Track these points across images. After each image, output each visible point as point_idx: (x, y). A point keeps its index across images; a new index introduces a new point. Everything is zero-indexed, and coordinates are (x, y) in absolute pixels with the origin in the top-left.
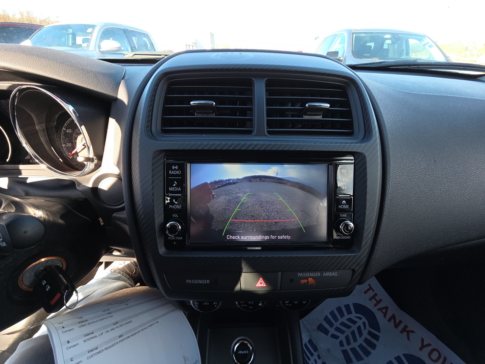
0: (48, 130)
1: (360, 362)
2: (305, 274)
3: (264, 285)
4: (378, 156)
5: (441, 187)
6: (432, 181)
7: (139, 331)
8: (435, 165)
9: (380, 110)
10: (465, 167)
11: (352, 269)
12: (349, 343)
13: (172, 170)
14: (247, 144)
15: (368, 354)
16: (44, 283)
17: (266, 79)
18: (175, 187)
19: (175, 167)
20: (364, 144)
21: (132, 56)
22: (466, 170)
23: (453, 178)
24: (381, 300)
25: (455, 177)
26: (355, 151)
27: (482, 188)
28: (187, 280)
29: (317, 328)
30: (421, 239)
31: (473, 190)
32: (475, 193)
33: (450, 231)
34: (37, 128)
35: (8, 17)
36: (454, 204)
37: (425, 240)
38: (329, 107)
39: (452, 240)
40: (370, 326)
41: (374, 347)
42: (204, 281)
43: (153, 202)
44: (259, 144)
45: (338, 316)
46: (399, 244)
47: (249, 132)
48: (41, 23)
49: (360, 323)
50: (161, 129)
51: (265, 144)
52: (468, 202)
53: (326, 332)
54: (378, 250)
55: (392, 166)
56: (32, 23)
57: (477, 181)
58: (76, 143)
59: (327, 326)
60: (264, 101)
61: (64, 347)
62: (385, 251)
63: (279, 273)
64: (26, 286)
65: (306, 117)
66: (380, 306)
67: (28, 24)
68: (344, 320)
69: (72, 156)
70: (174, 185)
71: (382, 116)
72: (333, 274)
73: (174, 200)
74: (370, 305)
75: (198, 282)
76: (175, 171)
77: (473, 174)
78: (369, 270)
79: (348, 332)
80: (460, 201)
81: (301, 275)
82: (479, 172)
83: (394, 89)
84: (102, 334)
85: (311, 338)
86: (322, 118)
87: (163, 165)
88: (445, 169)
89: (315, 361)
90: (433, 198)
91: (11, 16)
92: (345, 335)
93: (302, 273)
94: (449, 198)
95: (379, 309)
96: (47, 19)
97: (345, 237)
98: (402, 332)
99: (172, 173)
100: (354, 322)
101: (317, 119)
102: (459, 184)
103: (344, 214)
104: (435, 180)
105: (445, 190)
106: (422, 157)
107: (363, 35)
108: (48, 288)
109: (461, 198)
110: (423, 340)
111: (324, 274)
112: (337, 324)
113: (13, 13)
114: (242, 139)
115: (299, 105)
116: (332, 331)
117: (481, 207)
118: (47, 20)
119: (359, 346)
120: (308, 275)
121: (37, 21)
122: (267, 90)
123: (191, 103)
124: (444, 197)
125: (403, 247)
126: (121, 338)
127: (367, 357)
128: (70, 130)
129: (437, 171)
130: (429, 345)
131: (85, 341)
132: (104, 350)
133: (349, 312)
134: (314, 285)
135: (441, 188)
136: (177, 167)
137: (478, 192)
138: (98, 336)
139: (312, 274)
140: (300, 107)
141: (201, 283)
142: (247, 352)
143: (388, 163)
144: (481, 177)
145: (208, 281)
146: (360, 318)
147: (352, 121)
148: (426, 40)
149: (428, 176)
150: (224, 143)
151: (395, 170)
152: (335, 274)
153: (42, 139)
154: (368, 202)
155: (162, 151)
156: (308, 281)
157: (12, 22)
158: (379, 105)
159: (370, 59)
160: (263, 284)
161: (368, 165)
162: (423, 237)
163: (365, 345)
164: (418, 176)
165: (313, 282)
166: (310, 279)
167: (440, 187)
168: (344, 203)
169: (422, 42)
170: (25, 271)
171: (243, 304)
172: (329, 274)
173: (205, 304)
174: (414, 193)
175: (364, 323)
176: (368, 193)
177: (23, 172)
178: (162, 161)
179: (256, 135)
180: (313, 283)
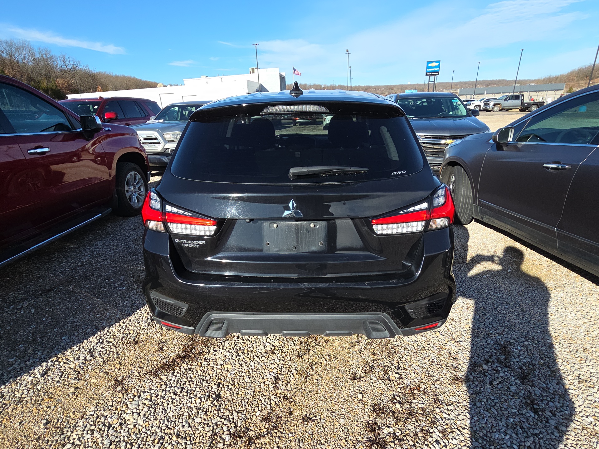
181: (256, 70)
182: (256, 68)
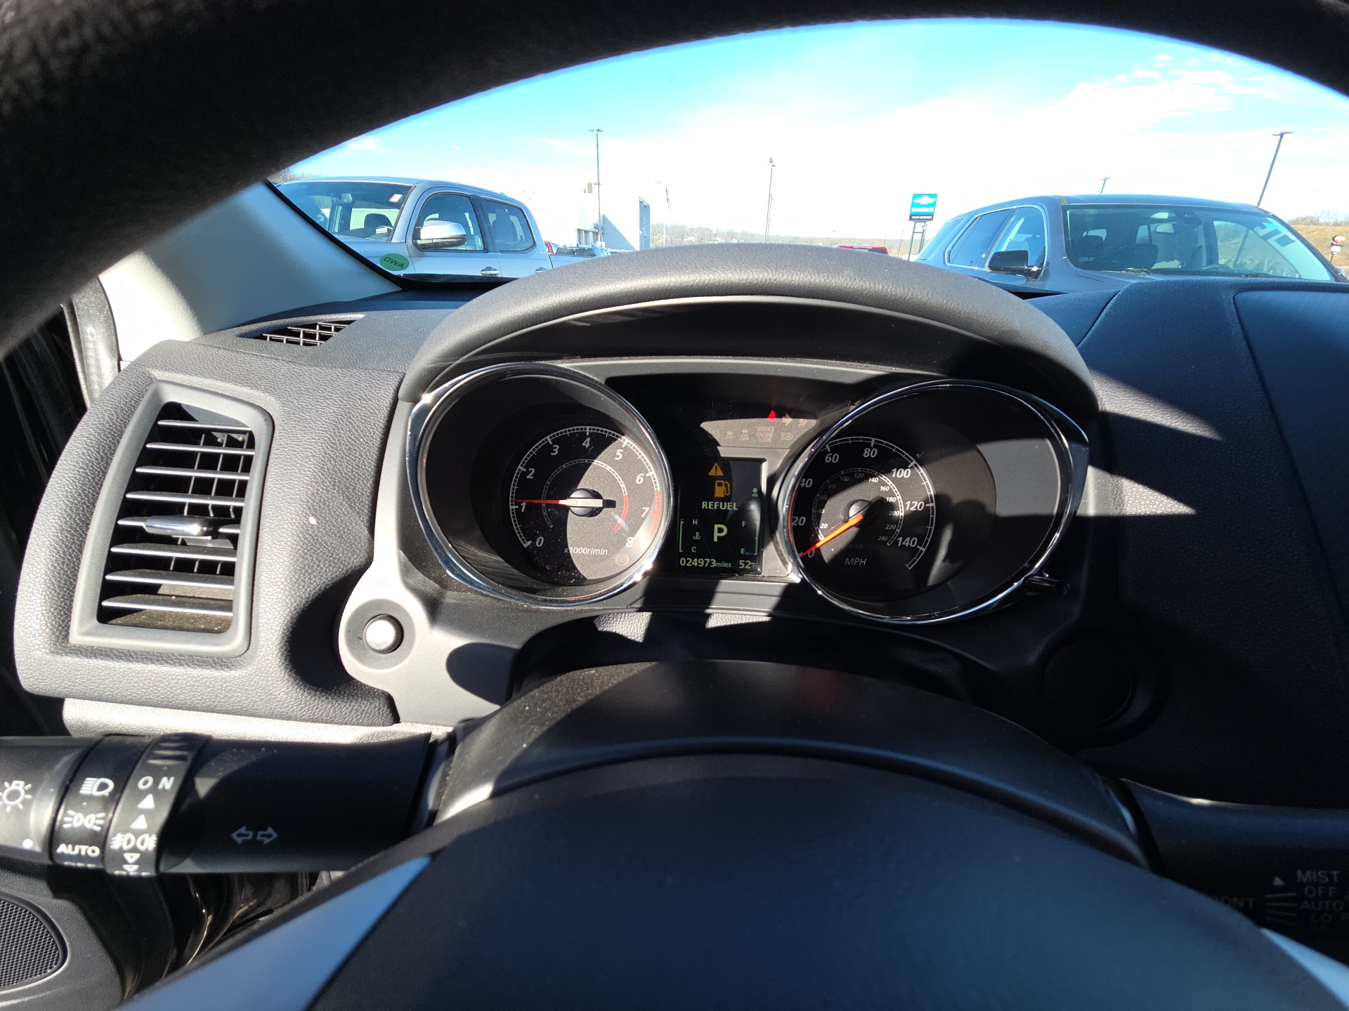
107: (1092, 212)
128: (809, 481)
148: (1270, 225)
169: (1257, 229)
181: (595, 188)
182: (595, 184)
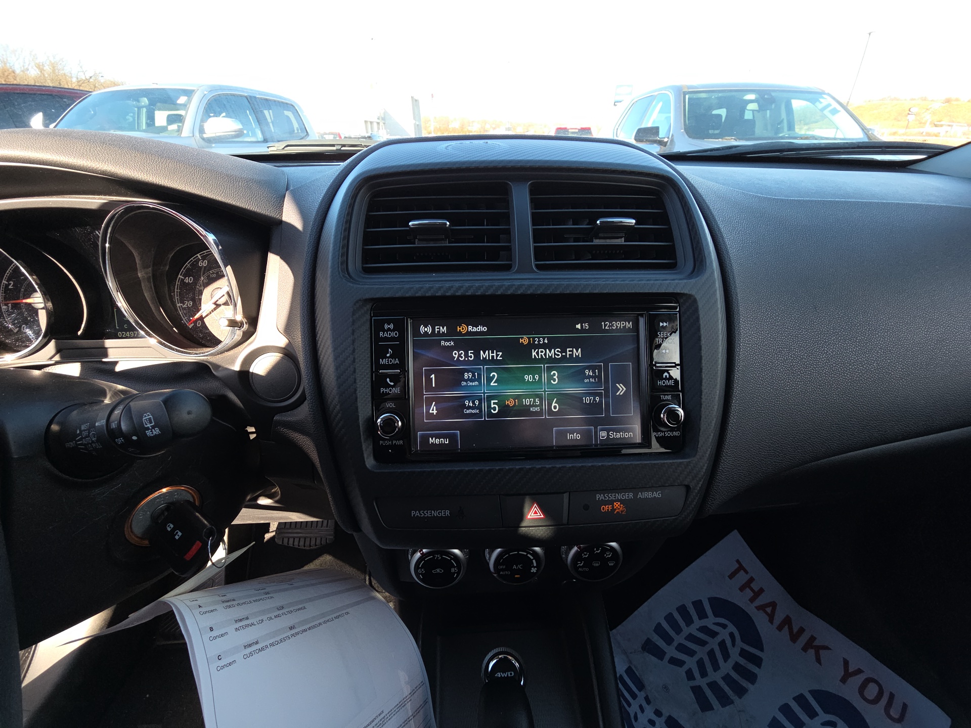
0: (155, 278)
1: (728, 707)
2: (608, 496)
3: (541, 515)
4: (717, 299)
5: (828, 349)
6: (811, 340)
7: (320, 624)
8: (816, 314)
9: (718, 226)
10: (867, 316)
11: (685, 485)
12: (704, 674)
13: (384, 331)
14: (504, 285)
15: (741, 691)
16: (170, 527)
17: (530, 183)
18: (389, 357)
19: (389, 326)
20: (692, 280)
21: (283, 149)
22: (868, 320)
23: (847, 334)
24: (761, 590)
25: (850, 333)
26: (679, 291)
27: (900, 350)
28: (412, 512)
29: (642, 648)
30: (800, 436)
31: (884, 352)
32: (888, 358)
33: (851, 424)
34: (139, 275)
35: (13, 74)
36: (851, 376)
37: (807, 439)
38: (634, 224)
39: (855, 438)
40: (743, 641)
41: (752, 678)
42: (441, 512)
43: (355, 382)
44: (524, 285)
45: (682, 623)
46: (763, 446)
47: (507, 268)
48: (80, 86)
49: (724, 635)
50: (363, 267)
51: (533, 285)
52: (877, 373)
53: (659, 654)
54: (727, 455)
55: (742, 316)
56: (62, 86)
57: (890, 338)
58: (200, 300)
59: (661, 643)
60: (528, 217)
61: (206, 637)
62: (740, 458)
63: (564, 495)
64: (137, 537)
65: (597, 242)
66: (759, 601)
67: (53, 87)
68: (693, 630)
69: (193, 324)
70: (388, 355)
71: (722, 236)
72: (654, 495)
73: (388, 380)
74: (741, 600)
75: (431, 515)
76: (389, 332)
77: (883, 327)
78: (716, 490)
79: (701, 653)
80: (863, 372)
81: (601, 498)
82: (892, 323)
83: (743, 193)
84: (262, 621)
85: (631, 666)
86: (625, 242)
87: (369, 323)
88: (833, 319)
89: (641, 707)
90: (815, 368)
91: (18, 71)
92: (696, 658)
93: (602, 495)
94: (842, 366)
95: (758, 608)
96: (93, 78)
97: (671, 433)
98: (805, 649)
99: (383, 335)
100: (713, 634)
101: (616, 244)
102: (858, 343)
103: (667, 395)
104: (816, 338)
105: (834, 353)
106: (793, 301)
107: (703, 95)
108: (178, 535)
109: (864, 367)
110: (846, 663)
111: (640, 495)
112: (679, 639)
113: (23, 66)
114: (495, 278)
115: (586, 223)
116: (671, 651)
117: (901, 381)
118: (91, 80)
119: (724, 678)
120: (612, 496)
121: (72, 81)
122: (532, 201)
123: (410, 224)
124: (834, 365)
125: (770, 450)
126: (293, 631)
127: (740, 698)
128: (191, 279)
129: (819, 324)
130: (859, 671)
131: (237, 629)
132: (269, 646)
133: (702, 615)
134: (623, 513)
135: (827, 352)
136: (391, 326)
137: (894, 355)
138: (256, 623)
139: (619, 496)
140: (587, 225)
141: (436, 515)
142: (511, 674)
143: (735, 311)
144: (897, 331)
145: (448, 513)
146: (724, 626)
147: (674, 245)
148: (825, 101)
149: (805, 332)
150: (467, 285)
151: (747, 321)
152: (657, 495)
153: (147, 295)
154: (704, 374)
155: (367, 301)
156: (613, 507)
157: (21, 83)
158: (717, 219)
159: (720, 140)
160: (539, 514)
161: (701, 313)
162: (804, 434)
163: (734, 675)
164: (787, 331)
165: (621, 508)
166: (616, 505)
167: (826, 349)
168: (666, 376)
169: (817, 104)
170: (137, 509)
171: (503, 570)
172: (648, 495)
173: (436, 571)
174: (782, 360)
175: (732, 635)
176: (703, 358)
177: (110, 351)
178: (368, 317)
179: (519, 271)
180: (622, 511)
